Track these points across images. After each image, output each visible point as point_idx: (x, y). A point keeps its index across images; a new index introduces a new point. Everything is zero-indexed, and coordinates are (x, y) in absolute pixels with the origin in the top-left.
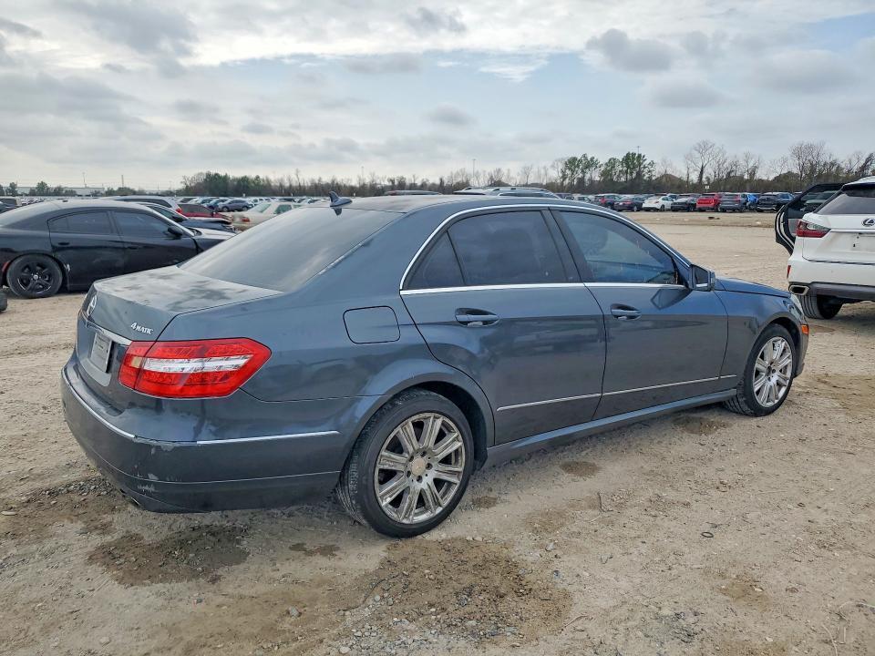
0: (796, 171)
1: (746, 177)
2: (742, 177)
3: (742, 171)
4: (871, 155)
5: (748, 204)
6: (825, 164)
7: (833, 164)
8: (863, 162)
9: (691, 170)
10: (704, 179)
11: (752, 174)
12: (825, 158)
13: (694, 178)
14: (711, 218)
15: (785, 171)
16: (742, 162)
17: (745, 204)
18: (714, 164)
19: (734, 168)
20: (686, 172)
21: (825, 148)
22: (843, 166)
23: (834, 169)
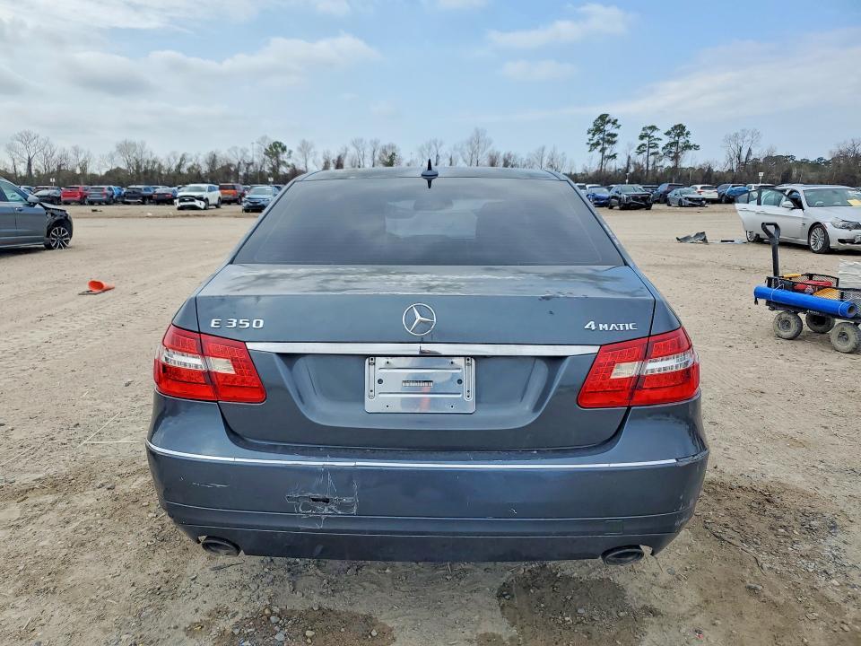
0: (123, 166)
1: (78, 171)
2: (73, 171)
3: (73, 165)
4: (184, 155)
5: (114, 197)
6: (148, 162)
7: (154, 162)
8: (178, 161)
9: (17, 161)
10: (33, 172)
11: (84, 169)
12: (146, 156)
13: (22, 170)
14: (94, 211)
15: (114, 167)
16: (71, 155)
17: (112, 196)
18: (41, 155)
19: (64, 161)
20: (11, 164)
21: (146, 147)
22: (163, 164)
23: (156, 166)
